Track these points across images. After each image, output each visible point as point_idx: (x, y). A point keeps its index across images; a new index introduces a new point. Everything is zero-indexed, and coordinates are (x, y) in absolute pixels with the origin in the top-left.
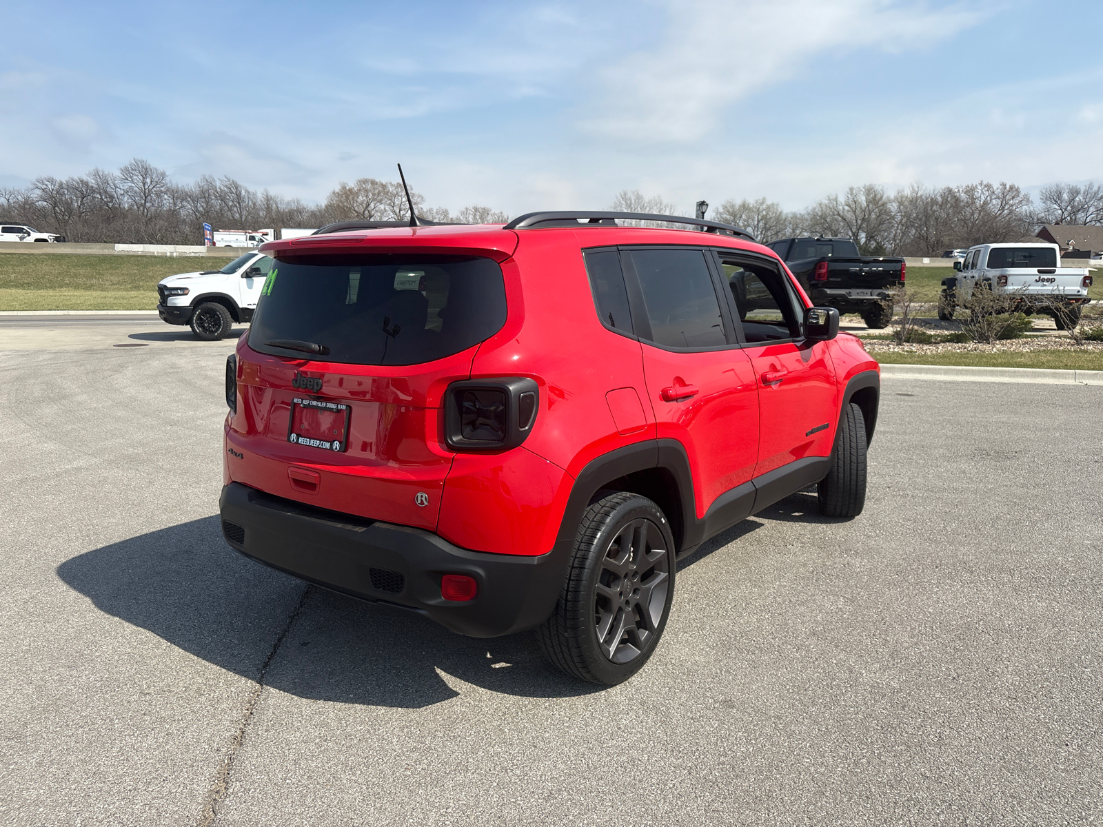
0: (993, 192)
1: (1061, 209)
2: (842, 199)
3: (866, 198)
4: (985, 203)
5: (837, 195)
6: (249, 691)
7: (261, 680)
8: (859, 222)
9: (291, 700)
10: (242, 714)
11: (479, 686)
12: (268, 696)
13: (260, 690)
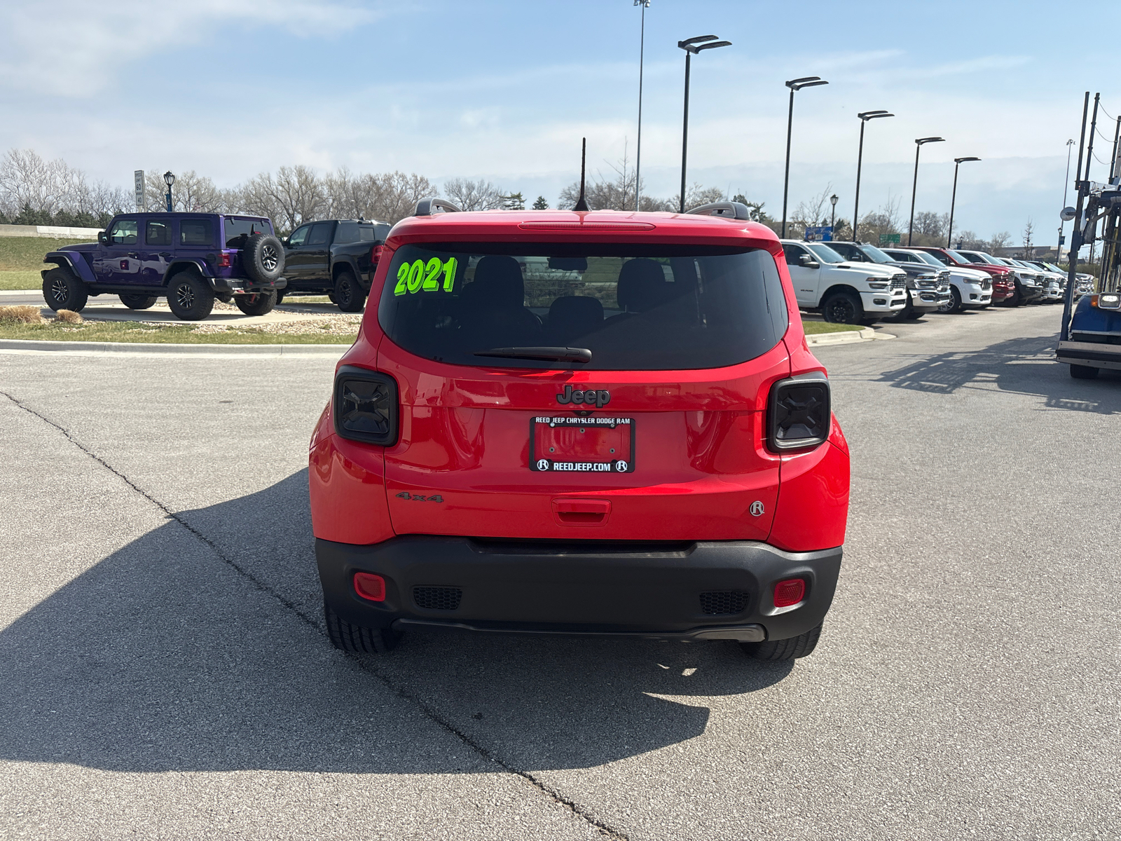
0: (407, 183)
1: (462, 202)
2: (275, 179)
3: (299, 179)
4: (402, 192)
5: (269, 174)
6: (522, 783)
7: (510, 769)
8: (294, 203)
9: (581, 774)
10: (563, 809)
11: (708, 695)
12: (552, 780)
13: (531, 778)
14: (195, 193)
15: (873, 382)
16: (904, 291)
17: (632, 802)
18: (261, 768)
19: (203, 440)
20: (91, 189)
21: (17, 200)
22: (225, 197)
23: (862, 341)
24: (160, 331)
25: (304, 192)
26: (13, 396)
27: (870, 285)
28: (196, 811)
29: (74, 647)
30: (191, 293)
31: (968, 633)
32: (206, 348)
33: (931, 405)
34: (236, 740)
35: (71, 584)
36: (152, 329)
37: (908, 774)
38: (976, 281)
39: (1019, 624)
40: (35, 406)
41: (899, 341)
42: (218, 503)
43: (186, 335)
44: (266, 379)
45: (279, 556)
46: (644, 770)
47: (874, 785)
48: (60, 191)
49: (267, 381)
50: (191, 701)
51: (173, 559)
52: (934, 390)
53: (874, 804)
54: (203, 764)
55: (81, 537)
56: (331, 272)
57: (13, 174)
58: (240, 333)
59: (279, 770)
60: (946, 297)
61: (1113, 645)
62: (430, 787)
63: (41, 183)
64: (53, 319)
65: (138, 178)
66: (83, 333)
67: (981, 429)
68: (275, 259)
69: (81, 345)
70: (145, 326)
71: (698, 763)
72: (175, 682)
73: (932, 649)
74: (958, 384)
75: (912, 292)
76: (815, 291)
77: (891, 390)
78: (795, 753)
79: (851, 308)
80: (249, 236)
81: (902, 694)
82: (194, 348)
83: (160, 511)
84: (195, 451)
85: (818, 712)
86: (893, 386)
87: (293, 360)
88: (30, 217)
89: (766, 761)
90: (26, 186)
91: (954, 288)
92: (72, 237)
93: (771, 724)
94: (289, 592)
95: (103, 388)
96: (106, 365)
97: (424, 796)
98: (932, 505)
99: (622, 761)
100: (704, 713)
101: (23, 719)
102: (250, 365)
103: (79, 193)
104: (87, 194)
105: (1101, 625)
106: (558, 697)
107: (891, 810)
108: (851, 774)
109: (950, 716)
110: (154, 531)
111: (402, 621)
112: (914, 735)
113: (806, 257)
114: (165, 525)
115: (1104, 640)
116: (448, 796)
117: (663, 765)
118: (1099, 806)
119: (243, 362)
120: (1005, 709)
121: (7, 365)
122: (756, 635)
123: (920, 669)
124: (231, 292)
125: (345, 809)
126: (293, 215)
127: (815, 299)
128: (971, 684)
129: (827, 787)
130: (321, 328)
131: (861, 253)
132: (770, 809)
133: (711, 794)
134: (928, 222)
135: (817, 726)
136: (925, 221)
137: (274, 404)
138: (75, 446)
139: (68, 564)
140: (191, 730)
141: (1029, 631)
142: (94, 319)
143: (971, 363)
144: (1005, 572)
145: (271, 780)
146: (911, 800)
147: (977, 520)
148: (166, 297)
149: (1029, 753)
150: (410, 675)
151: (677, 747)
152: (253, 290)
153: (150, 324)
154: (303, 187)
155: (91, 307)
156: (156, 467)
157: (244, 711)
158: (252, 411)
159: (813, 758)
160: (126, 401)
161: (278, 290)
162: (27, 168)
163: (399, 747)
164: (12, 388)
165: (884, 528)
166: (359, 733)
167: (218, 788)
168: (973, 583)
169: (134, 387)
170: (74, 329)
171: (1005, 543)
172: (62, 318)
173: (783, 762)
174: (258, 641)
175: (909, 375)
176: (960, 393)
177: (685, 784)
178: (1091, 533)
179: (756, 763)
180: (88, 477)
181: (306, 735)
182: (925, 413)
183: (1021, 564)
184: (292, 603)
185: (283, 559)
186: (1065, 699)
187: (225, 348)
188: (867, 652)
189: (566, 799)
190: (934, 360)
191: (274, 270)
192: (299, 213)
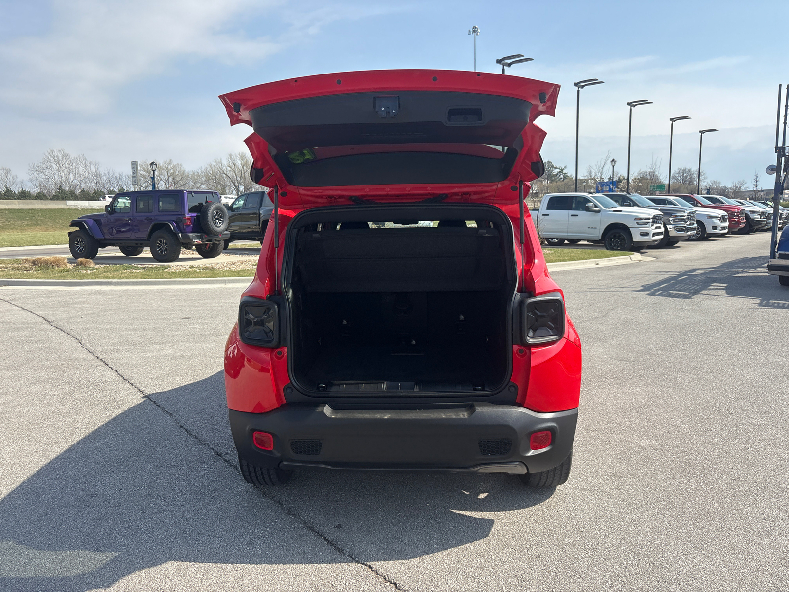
2: (225, 162)
5: (221, 159)
6: (364, 570)
7: (357, 561)
8: (239, 179)
9: (404, 564)
10: (389, 587)
11: (494, 511)
12: (384, 568)
13: (370, 567)
14: (172, 174)
15: (635, 292)
16: (662, 226)
17: (436, 582)
18: (194, 562)
19: (170, 345)
20: (103, 174)
21: (54, 183)
22: (192, 176)
23: (632, 262)
24: (145, 271)
25: (245, 171)
26: (46, 318)
27: (637, 223)
28: (151, 589)
29: (78, 485)
30: (166, 244)
31: (680, 467)
32: (175, 281)
33: (675, 308)
34: (179, 543)
35: (78, 443)
36: (140, 269)
37: (625, 563)
38: (716, 217)
39: (717, 461)
40: (61, 324)
41: (658, 262)
42: (176, 387)
43: (162, 273)
44: (214, 301)
45: (215, 422)
46: (446, 561)
47: (601, 570)
48: (82, 176)
49: (215, 303)
50: (152, 519)
51: (145, 425)
52: (678, 296)
53: (599, 583)
54: (157, 559)
55: (87, 412)
56: (261, 226)
57: (51, 166)
58: (198, 271)
59: (205, 562)
60: (694, 229)
61: (782, 474)
62: (303, 573)
63: (69, 172)
64: (75, 265)
65: (133, 166)
66: (94, 274)
67: (709, 324)
68: (222, 219)
69: (93, 282)
70: (135, 267)
71: (483, 556)
72: (142, 506)
73: (653, 478)
74: (696, 292)
75: (668, 227)
76: (598, 228)
77: (647, 298)
78: (549, 549)
79: (624, 239)
80: (204, 204)
81: (628, 509)
82: (166, 281)
83: (139, 393)
84: (163, 352)
85: (568, 522)
86: (649, 294)
87: (233, 288)
88: (62, 195)
89: (529, 554)
90: (60, 174)
91: (699, 223)
92: (90, 208)
93: (535, 530)
94: (220, 446)
95: (105, 311)
96: (109, 295)
97: (299, 578)
98: (667, 378)
99: (432, 555)
100: (490, 523)
101: (44, 531)
102: (204, 292)
103: (95, 177)
104: (101, 178)
105: (776, 460)
106: (392, 514)
107: (610, 587)
108: (586, 563)
109: (660, 523)
110: (134, 406)
111: (285, 463)
112: (633, 537)
113: (590, 205)
114: (142, 403)
115: (776, 470)
116: (314, 579)
117: (459, 558)
118: (756, 583)
119: (200, 290)
120: (699, 518)
121: (44, 297)
122: (521, 470)
123: (643, 492)
124: (192, 242)
125: (246, 587)
126: (238, 186)
127: (598, 234)
128: (677, 502)
129: (569, 572)
130: (253, 265)
131: (631, 200)
132: (528, 586)
133: (489, 577)
134: (685, 175)
135: (567, 531)
136: (683, 174)
137: (218, 319)
138: (86, 351)
139: (78, 430)
140: (150, 537)
141: (723, 465)
142: (103, 264)
143: (708, 276)
144: (713, 425)
145: (200, 569)
146: (625, 580)
147: (697, 388)
148: (149, 247)
149: (711, 548)
150: (296, 500)
151: (469, 546)
152: (207, 241)
153: (139, 266)
154: (244, 167)
155: (101, 255)
156: (137, 364)
157: (185, 525)
158: (203, 324)
159: (561, 552)
160: (120, 319)
161: (224, 240)
162: (60, 162)
163: (285, 547)
164: (47, 313)
165: (630, 396)
166: (259, 538)
167: (165, 575)
168: (688, 432)
169: (126, 310)
170: (89, 271)
171: (715, 404)
172: (81, 264)
173: (540, 555)
174: (197, 479)
175: (662, 286)
176: (697, 298)
177: (472, 570)
178: (778, 396)
179: (522, 556)
180: (93, 372)
181: (225, 540)
182: (670, 313)
183: (724, 419)
184: (221, 453)
185: (217, 424)
186: (743, 512)
187: (188, 281)
188: (608, 481)
189: (392, 580)
190: (681, 275)
191: (221, 227)
192: (242, 185)
